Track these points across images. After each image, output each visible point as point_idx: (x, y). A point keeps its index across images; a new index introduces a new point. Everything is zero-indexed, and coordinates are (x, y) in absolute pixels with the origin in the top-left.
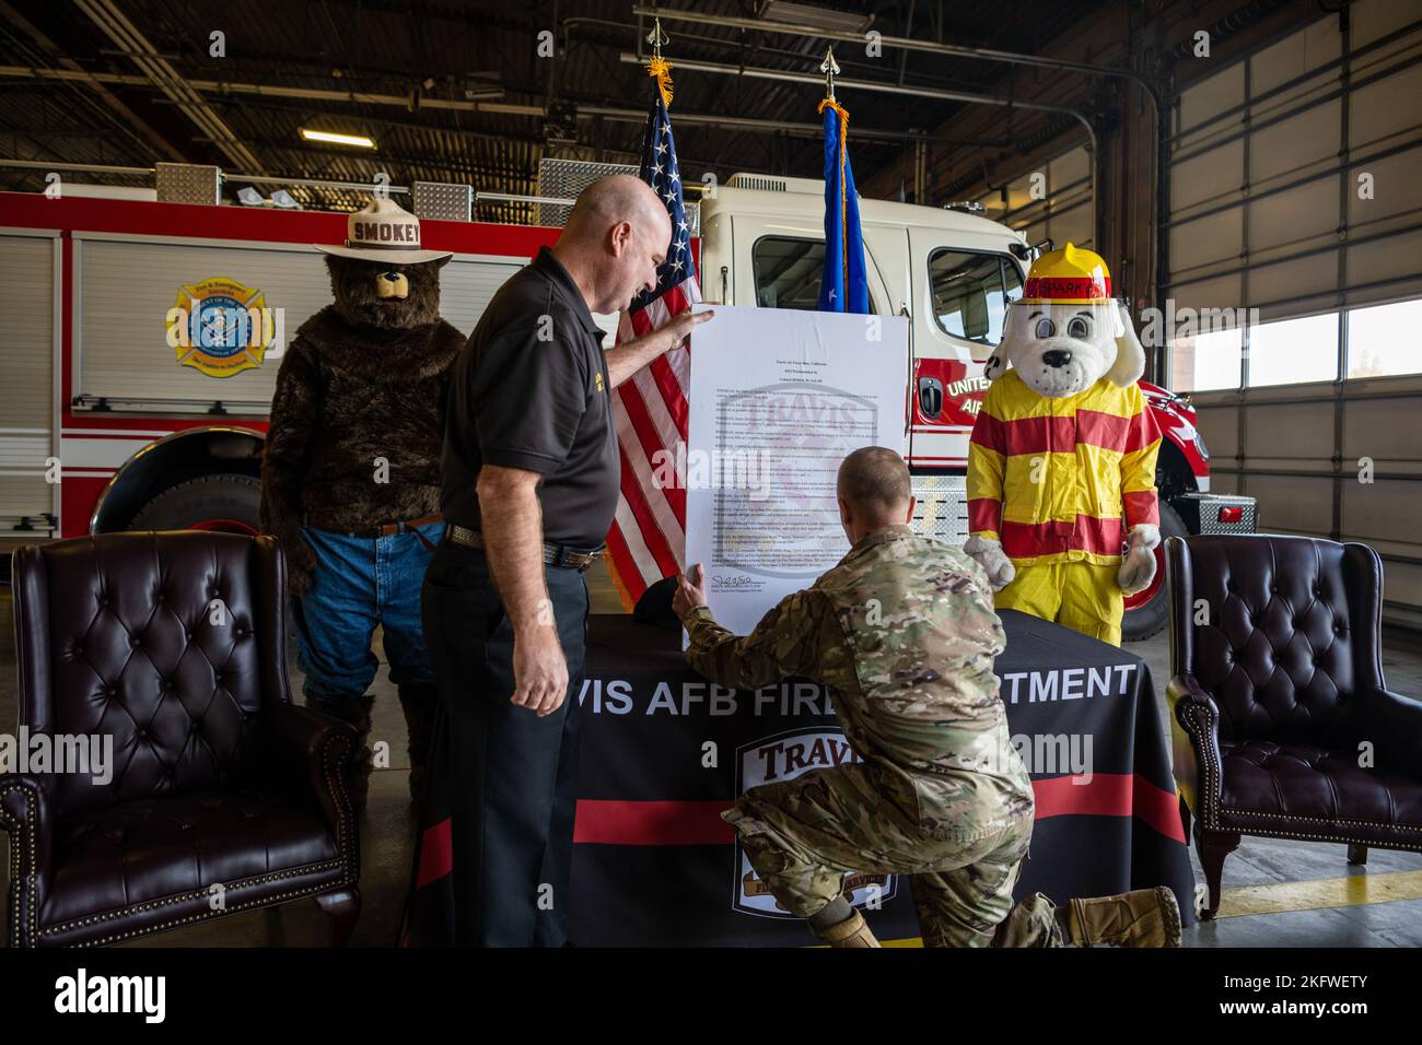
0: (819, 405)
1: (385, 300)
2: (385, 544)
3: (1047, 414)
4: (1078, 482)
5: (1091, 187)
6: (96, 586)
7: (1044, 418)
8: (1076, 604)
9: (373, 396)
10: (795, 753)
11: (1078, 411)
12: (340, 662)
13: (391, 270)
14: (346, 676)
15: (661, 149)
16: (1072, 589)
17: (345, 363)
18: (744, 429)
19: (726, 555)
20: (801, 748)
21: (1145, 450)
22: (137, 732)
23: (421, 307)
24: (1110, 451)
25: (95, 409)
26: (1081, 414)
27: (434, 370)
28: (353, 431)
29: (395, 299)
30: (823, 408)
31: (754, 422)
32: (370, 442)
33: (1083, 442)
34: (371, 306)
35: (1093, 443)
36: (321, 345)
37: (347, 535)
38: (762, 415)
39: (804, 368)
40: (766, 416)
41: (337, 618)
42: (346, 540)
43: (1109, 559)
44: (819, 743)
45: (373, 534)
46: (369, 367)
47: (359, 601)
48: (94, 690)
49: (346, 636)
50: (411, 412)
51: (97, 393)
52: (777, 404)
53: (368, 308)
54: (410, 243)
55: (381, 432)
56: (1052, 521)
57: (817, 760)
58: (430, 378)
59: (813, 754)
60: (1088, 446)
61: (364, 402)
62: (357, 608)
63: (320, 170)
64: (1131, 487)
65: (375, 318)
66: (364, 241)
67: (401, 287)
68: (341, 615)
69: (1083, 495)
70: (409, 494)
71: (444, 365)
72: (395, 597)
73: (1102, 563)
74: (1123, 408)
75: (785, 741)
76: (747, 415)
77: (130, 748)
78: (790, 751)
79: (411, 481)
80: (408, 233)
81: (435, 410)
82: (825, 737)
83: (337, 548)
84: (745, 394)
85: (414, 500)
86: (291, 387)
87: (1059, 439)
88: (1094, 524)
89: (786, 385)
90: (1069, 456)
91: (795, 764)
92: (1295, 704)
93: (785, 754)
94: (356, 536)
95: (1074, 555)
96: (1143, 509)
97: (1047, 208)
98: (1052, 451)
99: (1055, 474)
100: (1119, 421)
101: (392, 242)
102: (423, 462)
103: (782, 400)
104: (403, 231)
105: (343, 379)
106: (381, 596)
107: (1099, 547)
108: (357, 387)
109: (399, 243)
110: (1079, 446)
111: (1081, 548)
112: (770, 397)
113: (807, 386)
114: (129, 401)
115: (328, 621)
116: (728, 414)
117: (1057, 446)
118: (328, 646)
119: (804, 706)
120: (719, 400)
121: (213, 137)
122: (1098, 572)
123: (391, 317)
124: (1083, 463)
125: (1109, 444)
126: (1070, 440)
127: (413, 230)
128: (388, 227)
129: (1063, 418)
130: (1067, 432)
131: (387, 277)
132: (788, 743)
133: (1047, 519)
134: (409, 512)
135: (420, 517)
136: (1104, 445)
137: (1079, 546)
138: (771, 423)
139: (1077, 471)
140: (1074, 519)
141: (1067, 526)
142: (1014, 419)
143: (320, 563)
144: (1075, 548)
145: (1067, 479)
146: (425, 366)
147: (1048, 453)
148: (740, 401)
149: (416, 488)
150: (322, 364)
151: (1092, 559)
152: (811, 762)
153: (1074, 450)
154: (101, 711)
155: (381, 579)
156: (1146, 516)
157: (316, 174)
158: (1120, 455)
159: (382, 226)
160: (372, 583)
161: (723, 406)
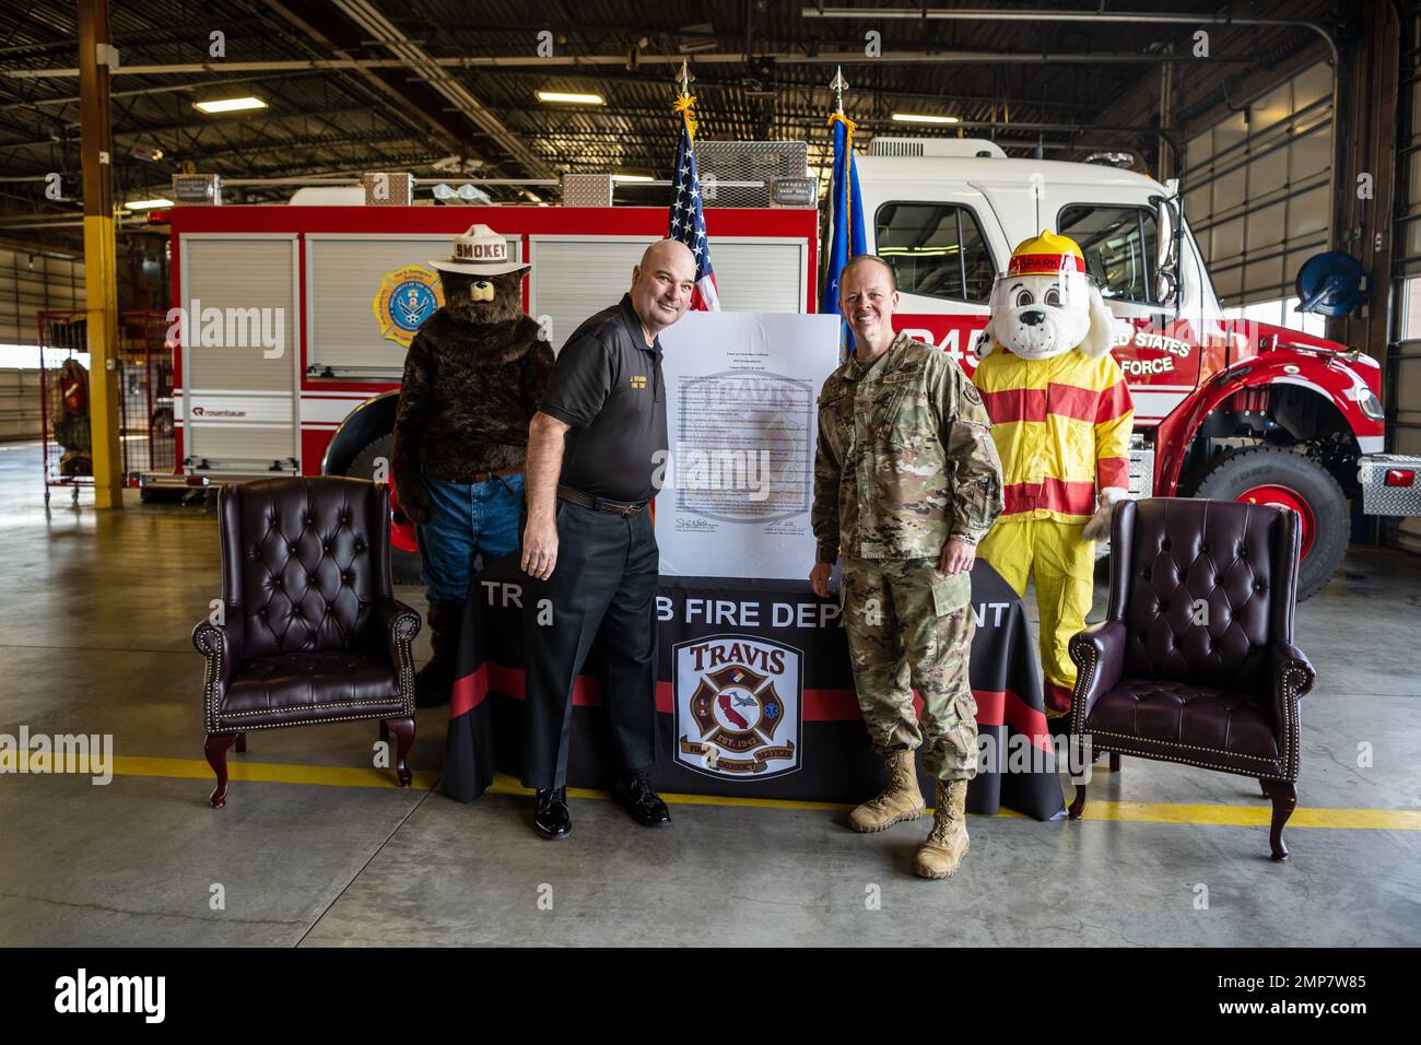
0: (762, 387)
1: (476, 302)
2: (479, 488)
3: (1022, 387)
4: (1046, 449)
5: (1331, 106)
6: (268, 511)
7: (1019, 390)
8: (1045, 559)
9: (468, 377)
10: (718, 652)
11: (1050, 384)
12: (449, 576)
13: (481, 280)
14: (453, 586)
15: (684, 171)
16: (1040, 543)
17: (448, 353)
18: (701, 406)
19: (687, 503)
20: (722, 648)
21: (1117, 420)
22: (293, 609)
23: (504, 308)
24: (1079, 421)
25: (323, 375)
26: (1052, 387)
27: (512, 357)
28: (452, 405)
29: (483, 301)
30: (766, 390)
31: (709, 401)
32: (464, 412)
33: (1052, 412)
34: (467, 307)
35: (1062, 413)
36: (433, 340)
37: (450, 482)
38: (715, 396)
39: (749, 358)
40: (718, 396)
41: (446, 544)
42: (449, 485)
43: (1074, 518)
44: (736, 646)
45: (470, 482)
46: (466, 355)
47: (460, 531)
48: (267, 580)
49: (452, 556)
50: (497, 388)
51: (325, 363)
52: (727, 387)
53: (464, 309)
54: (497, 259)
55: (472, 405)
56: (1024, 484)
57: (735, 659)
58: (511, 362)
59: (732, 654)
60: (1056, 416)
61: (462, 382)
62: (459, 536)
63: (562, 124)
64: (1104, 454)
65: (470, 316)
66: (463, 258)
67: (488, 292)
68: (449, 541)
69: (1051, 461)
70: (492, 451)
71: (523, 352)
72: (486, 529)
73: (1067, 522)
74: (1094, 382)
75: (710, 643)
76: (703, 395)
77: (288, 619)
78: (713, 650)
79: (493, 441)
80: (496, 251)
81: (516, 386)
82: (741, 643)
83: (444, 492)
84: (702, 379)
85: (496, 456)
86: (413, 371)
87: (1031, 411)
88: (1060, 486)
89: (735, 371)
90: (1040, 425)
91: (717, 660)
92: (1209, 651)
93: (709, 652)
94: (457, 483)
95: (1039, 514)
96: (1113, 474)
97: (1290, 130)
98: (1025, 420)
99: (1025, 442)
100: (1088, 395)
101: (483, 258)
102: (503, 427)
103: (732, 384)
104: (492, 250)
105: (447, 365)
106: (476, 528)
107: (1065, 506)
108: (458, 370)
109: (488, 258)
110: (1049, 416)
111: (1046, 507)
112: (722, 382)
113: (753, 373)
114: (347, 369)
115: (439, 545)
116: (688, 395)
117: (1029, 416)
118: (440, 563)
119: (723, 617)
120: (681, 384)
121: (460, 106)
122: (1063, 530)
123: (482, 315)
124: (1052, 431)
125: (1078, 414)
126: (1041, 411)
127: (500, 249)
128: (480, 247)
129: (1036, 391)
130: (1039, 403)
131: (478, 285)
132: (712, 644)
133: (1018, 481)
134: (492, 465)
135: (503, 468)
136: (1073, 415)
137: (1044, 505)
138: (722, 402)
139: (1046, 438)
140: (1041, 482)
141: (1036, 487)
142: (995, 390)
143: (432, 501)
144: (1041, 507)
145: (1036, 446)
146: (507, 353)
147: (1021, 423)
148: (697, 385)
149: (497, 447)
150: (434, 353)
151: (1058, 517)
152: (730, 660)
153: (1045, 419)
154: (271, 592)
155: (476, 515)
156: (1114, 479)
157: (559, 128)
158: (1090, 425)
159: (476, 247)
160: (468, 517)
161: (684, 389)
